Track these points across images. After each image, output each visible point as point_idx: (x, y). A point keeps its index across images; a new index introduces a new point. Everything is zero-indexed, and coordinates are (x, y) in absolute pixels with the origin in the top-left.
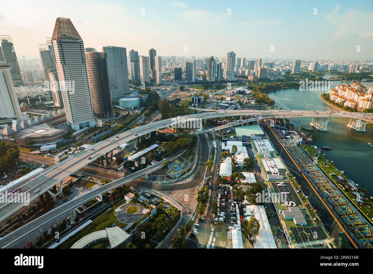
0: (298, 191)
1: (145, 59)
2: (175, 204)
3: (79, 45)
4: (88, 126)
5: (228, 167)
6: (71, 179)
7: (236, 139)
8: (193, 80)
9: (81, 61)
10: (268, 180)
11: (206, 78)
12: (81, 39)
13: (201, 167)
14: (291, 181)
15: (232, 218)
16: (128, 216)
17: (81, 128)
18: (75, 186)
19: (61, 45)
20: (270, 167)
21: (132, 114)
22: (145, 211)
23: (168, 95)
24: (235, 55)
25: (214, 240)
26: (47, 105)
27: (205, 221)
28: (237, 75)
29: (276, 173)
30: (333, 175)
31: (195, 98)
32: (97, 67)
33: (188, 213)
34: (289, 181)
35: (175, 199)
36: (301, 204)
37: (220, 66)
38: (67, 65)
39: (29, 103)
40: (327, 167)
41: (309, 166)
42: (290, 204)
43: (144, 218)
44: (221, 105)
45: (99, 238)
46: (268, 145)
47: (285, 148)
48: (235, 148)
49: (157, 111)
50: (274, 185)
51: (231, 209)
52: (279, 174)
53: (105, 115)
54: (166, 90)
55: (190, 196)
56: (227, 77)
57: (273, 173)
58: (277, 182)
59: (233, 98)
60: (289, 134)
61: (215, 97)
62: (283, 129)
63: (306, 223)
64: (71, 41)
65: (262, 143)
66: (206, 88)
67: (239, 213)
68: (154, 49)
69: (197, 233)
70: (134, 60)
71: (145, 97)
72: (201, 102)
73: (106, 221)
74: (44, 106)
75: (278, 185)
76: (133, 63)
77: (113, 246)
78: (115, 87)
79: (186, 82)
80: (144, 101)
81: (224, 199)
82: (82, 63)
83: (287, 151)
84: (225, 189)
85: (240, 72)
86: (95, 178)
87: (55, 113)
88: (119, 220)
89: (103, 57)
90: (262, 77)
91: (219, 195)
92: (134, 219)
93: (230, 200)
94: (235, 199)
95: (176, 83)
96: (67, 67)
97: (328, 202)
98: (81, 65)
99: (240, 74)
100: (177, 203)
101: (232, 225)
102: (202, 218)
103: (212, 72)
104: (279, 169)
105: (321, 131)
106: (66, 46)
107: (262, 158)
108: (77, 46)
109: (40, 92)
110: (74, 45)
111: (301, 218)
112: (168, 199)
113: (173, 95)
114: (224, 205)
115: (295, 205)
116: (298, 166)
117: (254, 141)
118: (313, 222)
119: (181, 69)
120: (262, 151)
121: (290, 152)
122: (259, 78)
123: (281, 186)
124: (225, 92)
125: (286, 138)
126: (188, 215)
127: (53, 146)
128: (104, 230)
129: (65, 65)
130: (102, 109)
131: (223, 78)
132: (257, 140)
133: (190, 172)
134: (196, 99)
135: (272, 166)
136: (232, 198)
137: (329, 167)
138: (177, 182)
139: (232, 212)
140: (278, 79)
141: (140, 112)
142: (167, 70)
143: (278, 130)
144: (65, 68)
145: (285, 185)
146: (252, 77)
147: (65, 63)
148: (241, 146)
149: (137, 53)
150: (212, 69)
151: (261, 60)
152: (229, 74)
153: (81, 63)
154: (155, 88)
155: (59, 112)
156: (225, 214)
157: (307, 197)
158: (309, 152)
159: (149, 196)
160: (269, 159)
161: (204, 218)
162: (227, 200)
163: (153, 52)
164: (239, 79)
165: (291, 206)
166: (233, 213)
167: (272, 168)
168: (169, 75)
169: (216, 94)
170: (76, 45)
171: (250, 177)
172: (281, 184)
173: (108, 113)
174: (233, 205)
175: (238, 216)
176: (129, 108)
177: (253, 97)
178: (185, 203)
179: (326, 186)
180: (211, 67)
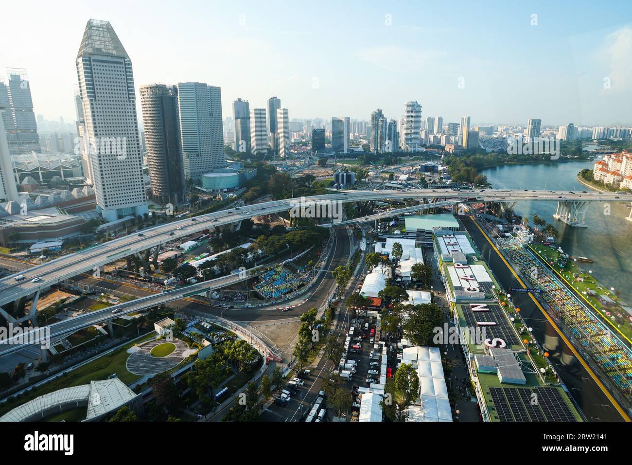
0: (513, 319)
1: (260, 113)
2: (257, 343)
3: (123, 68)
4: (134, 214)
5: (380, 280)
6: (67, 298)
7: (406, 235)
8: (346, 151)
9: (125, 96)
10: (455, 301)
11: (369, 148)
12: (129, 58)
13: (328, 281)
14: (502, 301)
15: (369, 371)
16: (150, 360)
17: (120, 217)
18: (69, 309)
19: (90, 65)
20: (462, 279)
21: (222, 199)
22: (188, 353)
23: (296, 173)
24: (420, 107)
25: (321, 414)
26: (71, 182)
27: (312, 377)
28: (425, 145)
29: (472, 289)
30: (591, 295)
31: (341, 174)
32: (159, 110)
33: (278, 362)
34: (497, 302)
35: (261, 335)
36: (518, 343)
37: (393, 127)
38: (99, 100)
39: (41, 180)
40: (580, 281)
41: (545, 282)
42: (494, 343)
43: (181, 366)
44: (387, 186)
45: (70, 400)
46: (465, 245)
47: (501, 253)
48: (398, 248)
49: (268, 195)
50: (466, 311)
51: (371, 355)
52: (478, 290)
53: (169, 197)
54: (294, 165)
55: (293, 330)
56: (407, 146)
57: (466, 290)
58: (471, 304)
59: (413, 177)
60: (510, 230)
61: (381, 175)
62: (501, 222)
63: (524, 378)
64: (110, 59)
65: (453, 240)
66: (367, 163)
67: (386, 362)
68: (276, 97)
69: (289, 399)
70: (241, 117)
71: (251, 173)
72: (353, 183)
73: (100, 368)
74: (66, 184)
75: (473, 309)
76: (239, 120)
77: (91, 416)
78: (197, 153)
79: (333, 153)
80: (248, 179)
81: (360, 337)
82: (127, 99)
83: (504, 257)
84: (367, 319)
85: (432, 140)
86: (115, 296)
87: (77, 192)
88: (128, 369)
89: (171, 93)
90: (469, 147)
91: (352, 328)
92: (161, 367)
93: (373, 338)
94: (383, 336)
95: (314, 155)
96: (99, 104)
97: (581, 345)
98: (126, 103)
99: (432, 143)
100: (261, 342)
101: (368, 385)
102: (306, 370)
103: (379, 137)
104: (480, 283)
105: (574, 227)
106: (99, 68)
107: (449, 265)
108: (119, 69)
109: (63, 161)
110: (114, 67)
111: (514, 369)
112: (245, 334)
113: (304, 172)
114: (358, 347)
115: (504, 344)
116: (524, 282)
117: (438, 238)
118: (539, 377)
119: (323, 131)
120: (451, 254)
121: (509, 260)
122: (465, 148)
123: (478, 312)
124: (401, 169)
125: (503, 237)
126: (278, 365)
127: (57, 243)
128: (87, 385)
129: (95, 100)
130: (164, 188)
131: (400, 147)
132: (444, 236)
133: (303, 290)
134: (343, 176)
135: (467, 277)
136: (378, 334)
137: (584, 281)
138: (272, 305)
139: (373, 360)
140: (499, 149)
141: (236, 195)
142: (303, 137)
143: (489, 225)
144: (95, 106)
145: (488, 309)
146: (453, 147)
147: (95, 97)
148: (411, 246)
149: (247, 104)
150: (379, 131)
151: (469, 118)
152: (411, 140)
153: (125, 99)
154: (274, 163)
155: (86, 191)
156: (356, 364)
157: (530, 329)
158: (545, 256)
159: (208, 327)
160: (461, 266)
161: (309, 371)
162: (365, 339)
163: (274, 103)
164: (428, 150)
165: (496, 347)
166: (374, 363)
167: (467, 280)
168: (305, 144)
169: (383, 172)
170: (117, 67)
171: (419, 297)
172: (480, 307)
173: (176, 195)
174: (377, 348)
175: (384, 369)
176: (219, 191)
177: (450, 175)
178: (278, 344)
179: (577, 317)
180: (378, 129)
